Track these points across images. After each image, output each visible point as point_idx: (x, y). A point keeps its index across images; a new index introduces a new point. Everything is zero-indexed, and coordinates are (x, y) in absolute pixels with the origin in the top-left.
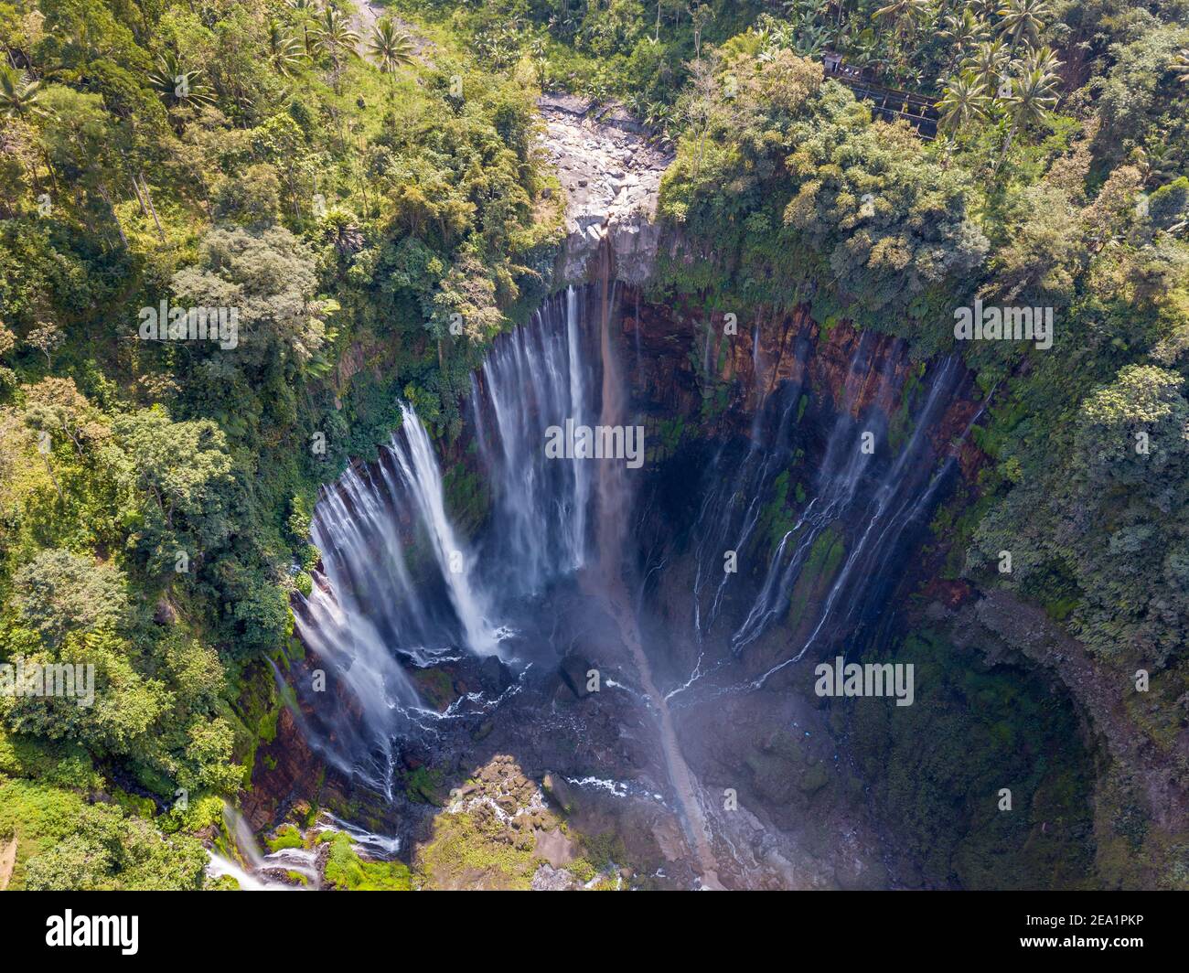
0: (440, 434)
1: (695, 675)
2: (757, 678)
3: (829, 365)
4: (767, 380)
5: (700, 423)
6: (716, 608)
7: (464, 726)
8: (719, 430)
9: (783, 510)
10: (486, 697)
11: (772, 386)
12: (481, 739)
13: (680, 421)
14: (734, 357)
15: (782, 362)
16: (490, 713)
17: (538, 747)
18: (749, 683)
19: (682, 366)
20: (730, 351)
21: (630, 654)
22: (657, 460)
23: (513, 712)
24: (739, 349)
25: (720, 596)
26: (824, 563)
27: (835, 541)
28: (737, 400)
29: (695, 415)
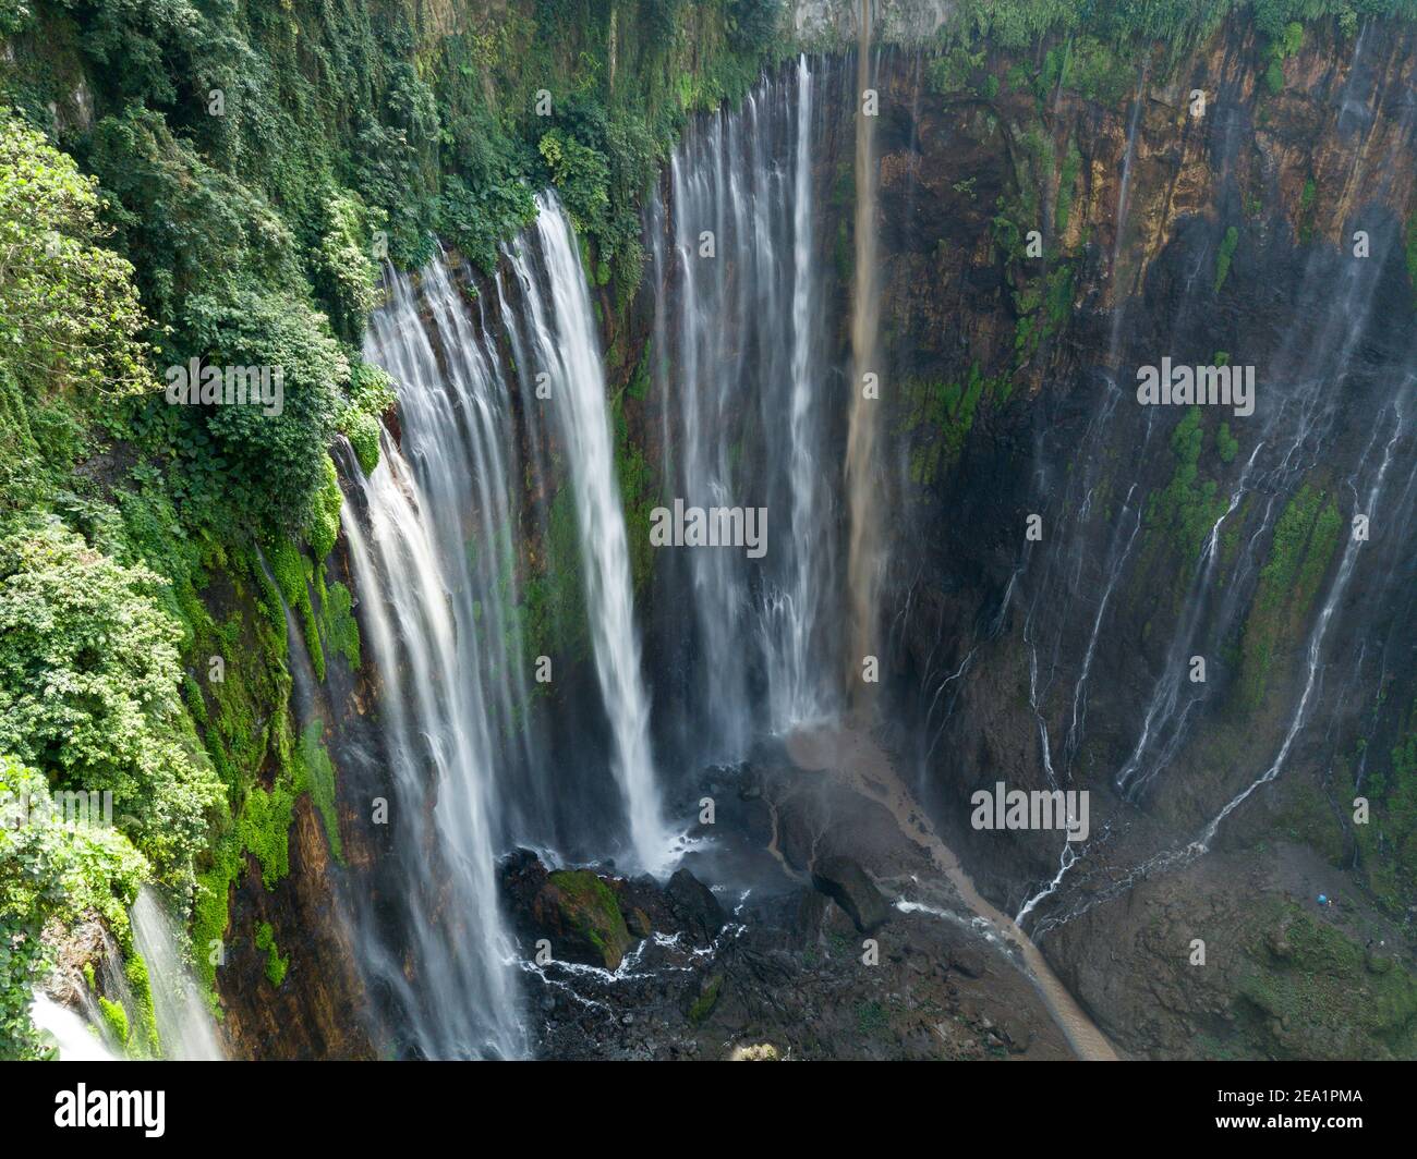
0: (604, 278)
1: (1067, 860)
2: (1195, 834)
3: (1277, 148)
4: (1152, 225)
5: (1014, 368)
6: (1077, 727)
7: (664, 993)
8: (1052, 373)
9: (1196, 486)
10: (689, 941)
11: (1160, 238)
12: (706, 1014)
13: (975, 375)
14: (1089, 191)
15: (1182, 175)
16: (704, 970)
17: (819, 1025)
18: (1183, 846)
19: (978, 259)
20: (1080, 179)
21: (926, 852)
22: (926, 483)
23: (751, 963)
24: (1100, 167)
25: (1080, 704)
26: (1302, 560)
27: (1322, 507)
28: (1092, 289)
29: (1005, 355)
